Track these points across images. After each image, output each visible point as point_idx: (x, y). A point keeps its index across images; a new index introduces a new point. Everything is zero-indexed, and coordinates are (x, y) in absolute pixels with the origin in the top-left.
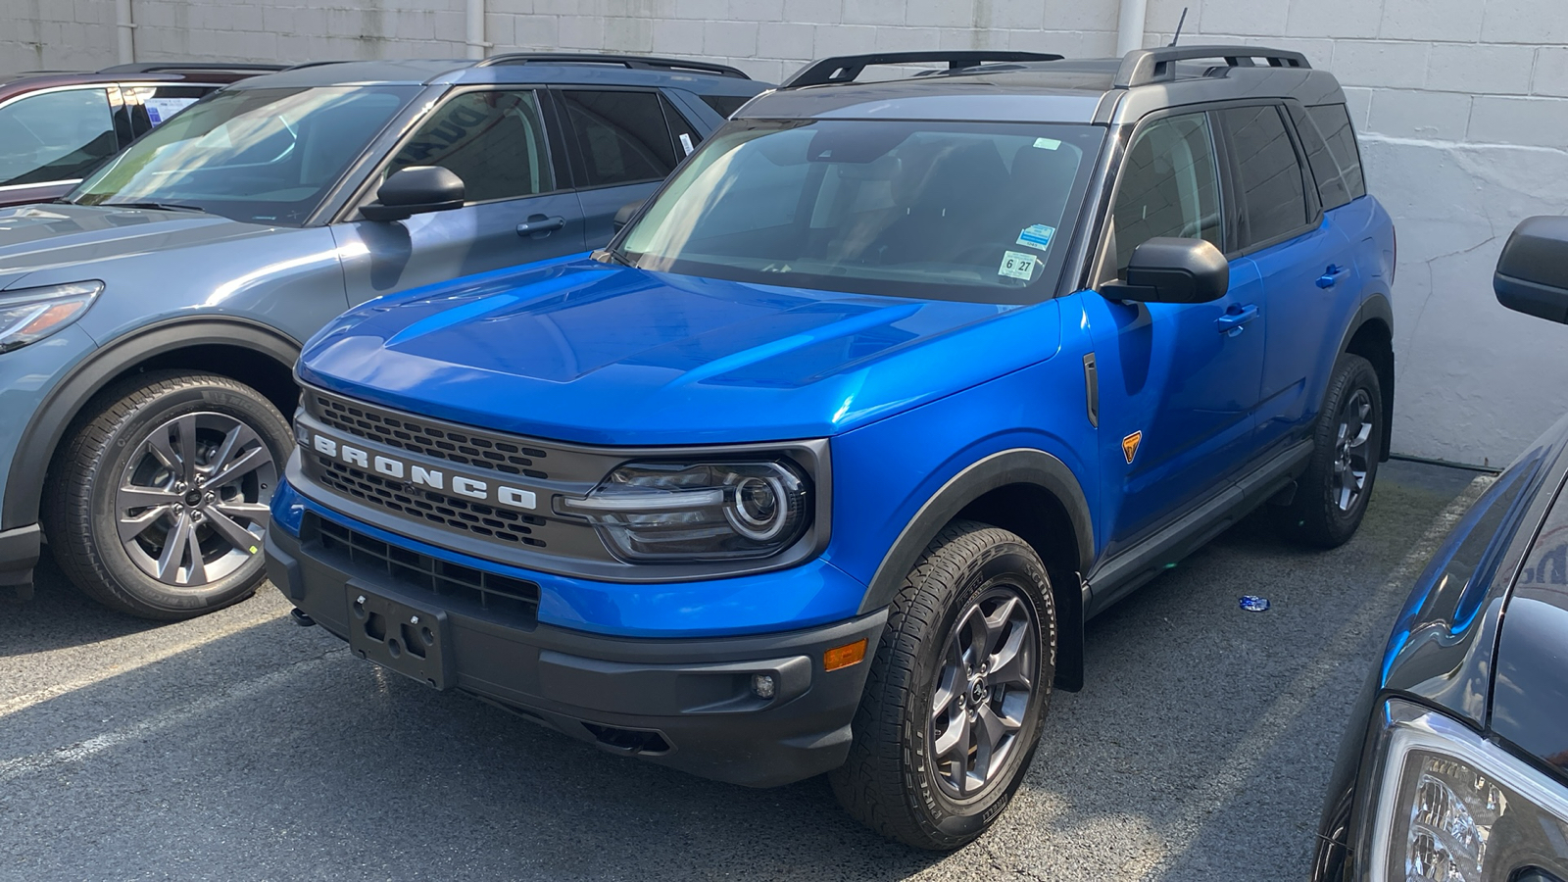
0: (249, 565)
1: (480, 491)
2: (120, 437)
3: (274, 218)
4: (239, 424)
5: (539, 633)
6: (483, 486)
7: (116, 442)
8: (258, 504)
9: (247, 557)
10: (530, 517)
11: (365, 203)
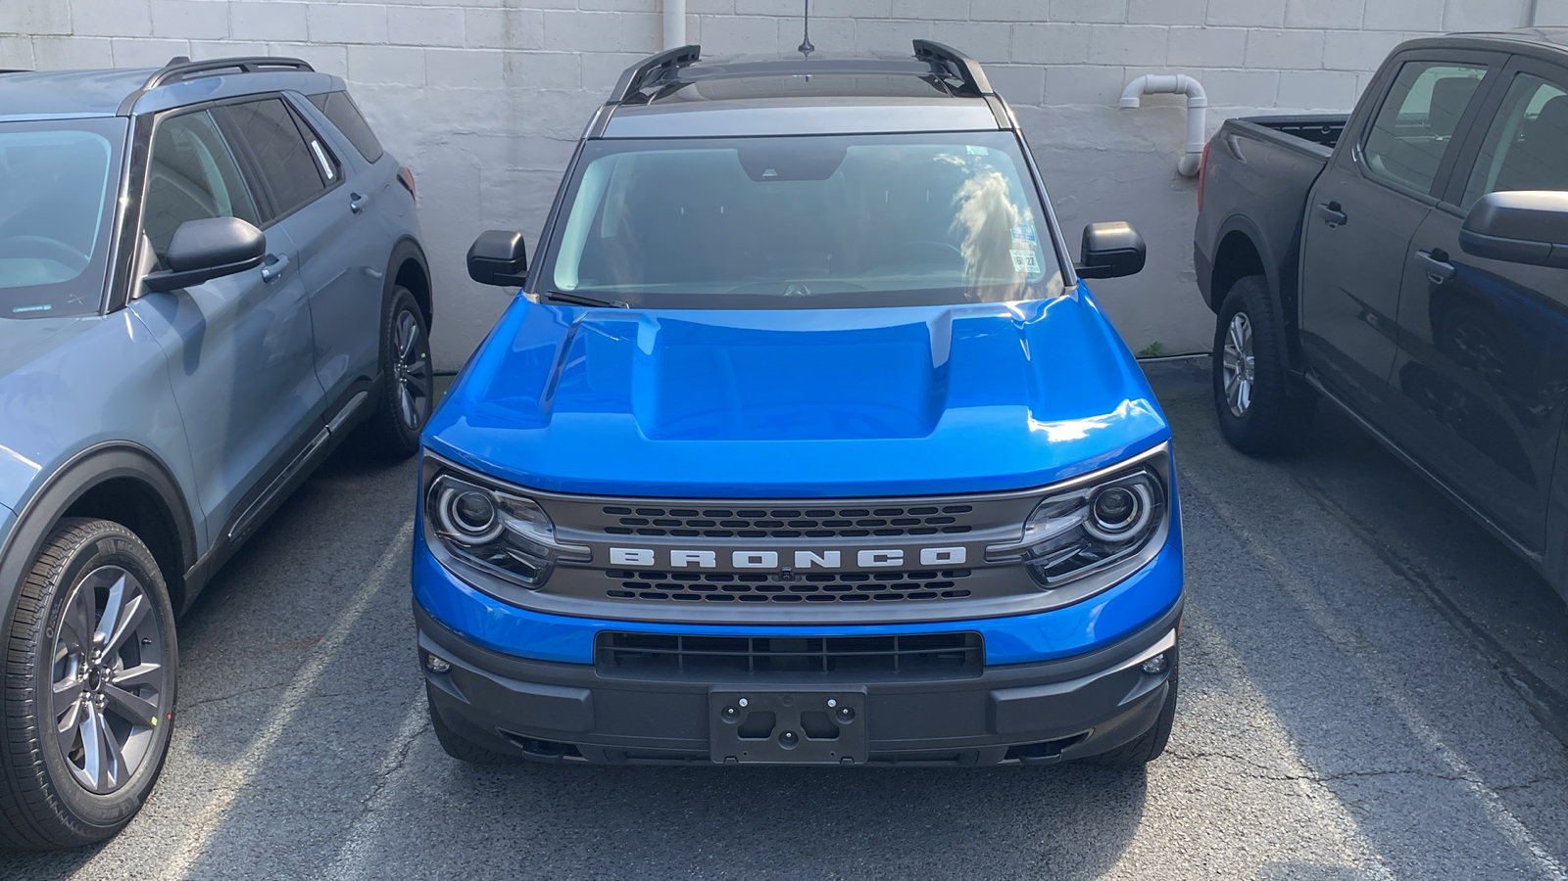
0: (155, 739)
1: (895, 558)
2: (48, 626)
3: (47, 308)
4: (122, 573)
5: (989, 674)
6: (900, 553)
7: (45, 634)
8: (142, 664)
9: (150, 732)
10: (949, 571)
11: (142, 274)
